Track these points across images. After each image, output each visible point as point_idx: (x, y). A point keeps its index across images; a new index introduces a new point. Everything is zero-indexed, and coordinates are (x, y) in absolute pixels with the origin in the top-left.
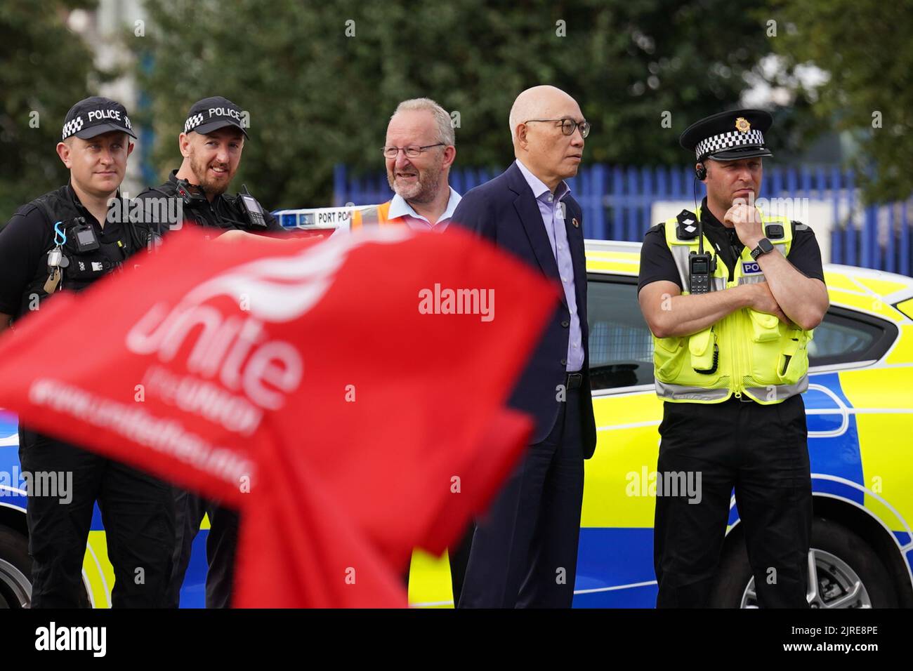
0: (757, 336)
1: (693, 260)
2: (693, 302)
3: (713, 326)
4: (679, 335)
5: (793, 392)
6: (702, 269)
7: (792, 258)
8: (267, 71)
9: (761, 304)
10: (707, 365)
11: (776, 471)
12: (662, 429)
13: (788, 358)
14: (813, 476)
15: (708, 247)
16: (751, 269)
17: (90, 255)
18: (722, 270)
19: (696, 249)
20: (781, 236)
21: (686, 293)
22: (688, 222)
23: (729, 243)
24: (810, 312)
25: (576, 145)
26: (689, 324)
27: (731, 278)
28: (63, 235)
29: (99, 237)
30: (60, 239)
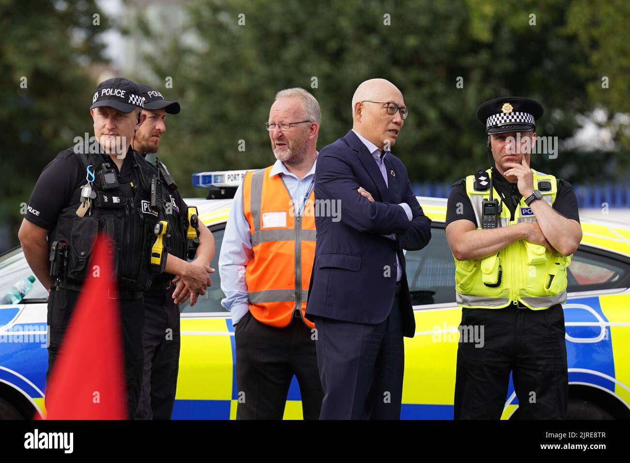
0: (530, 260)
1: (485, 205)
2: (483, 235)
3: (498, 253)
4: (474, 258)
5: (555, 302)
6: (492, 212)
7: (556, 206)
9: (533, 237)
10: (494, 280)
11: (542, 359)
13: (552, 276)
16: (527, 212)
18: (506, 213)
19: (488, 197)
20: (549, 189)
21: (480, 228)
23: (511, 194)
24: (566, 244)
25: (397, 123)
26: (481, 251)
27: (512, 219)
28: (93, 176)
29: (118, 178)
30: (90, 178)
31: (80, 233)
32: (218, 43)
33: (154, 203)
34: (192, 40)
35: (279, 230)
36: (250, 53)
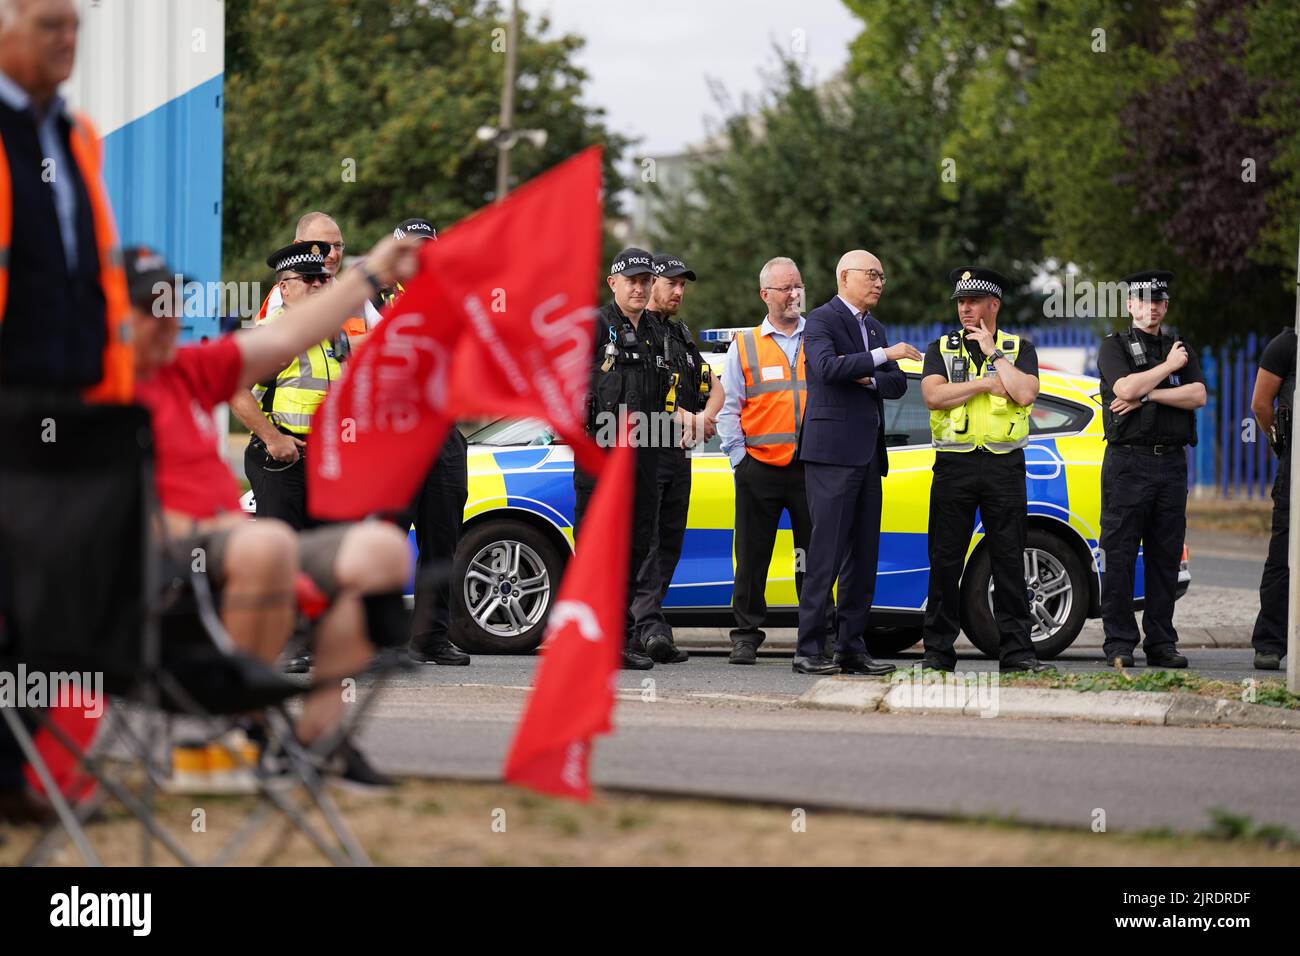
0: (992, 411)
1: (956, 362)
2: (953, 388)
3: (965, 404)
4: (945, 408)
5: (1016, 447)
7: (1019, 364)
8: (731, 259)
9: (995, 391)
10: (961, 428)
11: (1003, 496)
12: (934, 468)
13: (1013, 424)
14: (1029, 503)
15: (965, 354)
16: (992, 368)
18: (973, 368)
19: (958, 355)
20: (1012, 348)
21: (950, 382)
22: (955, 338)
23: (978, 356)
24: (1025, 395)
25: (878, 287)
26: (949, 402)
27: (978, 374)
28: (615, 335)
29: (636, 336)
30: (613, 337)
31: (606, 385)
32: (720, 201)
33: (667, 359)
34: (696, 199)
35: (779, 382)
36: (747, 211)
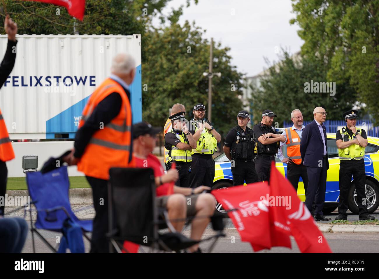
0: (356, 149)
1: (345, 136)
2: (345, 143)
3: (348, 147)
4: (343, 149)
5: (362, 158)
6: (346, 137)
7: (361, 135)
9: (356, 143)
10: (348, 154)
12: (340, 165)
13: (361, 152)
15: (347, 134)
16: (355, 137)
17: (244, 137)
18: (350, 138)
19: (345, 134)
20: (360, 131)
21: (344, 141)
22: (344, 129)
23: (351, 133)
24: (365, 144)
25: (324, 117)
26: (344, 147)
27: (351, 139)
28: (239, 134)
29: (245, 134)
31: (237, 147)
32: (268, 90)
33: (254, 139)
34: (262, 89)
35: (297, 142)
36: (276, 92)
